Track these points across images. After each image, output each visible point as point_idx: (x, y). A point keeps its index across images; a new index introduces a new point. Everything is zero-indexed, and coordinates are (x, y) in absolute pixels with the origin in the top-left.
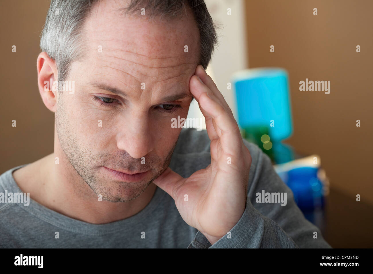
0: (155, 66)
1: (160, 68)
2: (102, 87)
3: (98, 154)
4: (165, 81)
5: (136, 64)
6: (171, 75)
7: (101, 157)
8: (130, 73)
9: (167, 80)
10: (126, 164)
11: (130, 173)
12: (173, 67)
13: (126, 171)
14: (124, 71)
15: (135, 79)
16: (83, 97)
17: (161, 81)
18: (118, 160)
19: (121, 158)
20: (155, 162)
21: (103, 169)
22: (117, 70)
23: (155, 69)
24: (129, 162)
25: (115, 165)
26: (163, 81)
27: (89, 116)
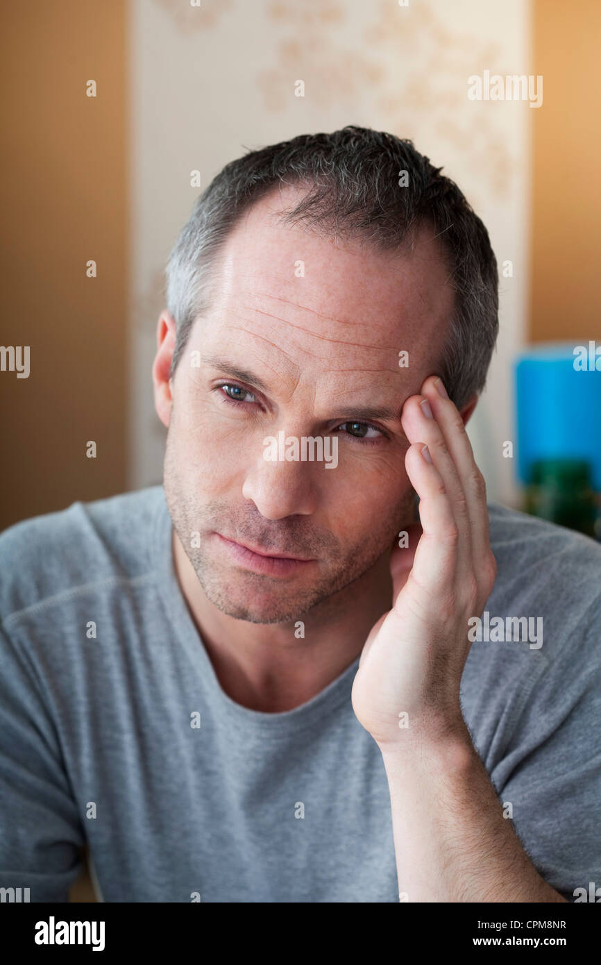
0: (329, 336)
1: (338, 342)
2: (224, 367)
3: (207, 503)
4: (345, 372)
5: (291, 328)
6: (360, 363)
7: (213, 509)
8: (278, 343)
9: (350, 372)
10: (254, 530)
11: (263, 551)
12: (368, 348)
13: (253, 545)
14: (268, 339)
15: (284, 356)
16: (198, 390)
17: (336, 371)
18: (241, 520)
19: (247, 516)
20: (324, 543)
21: (217, 539)
22: (256, 336)
23: (328, 342)
24: (261, 528)
25: (236, 530)
26: (342, 371)
27: (201, 427)
